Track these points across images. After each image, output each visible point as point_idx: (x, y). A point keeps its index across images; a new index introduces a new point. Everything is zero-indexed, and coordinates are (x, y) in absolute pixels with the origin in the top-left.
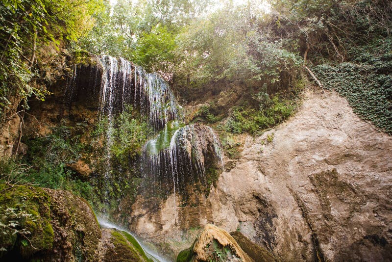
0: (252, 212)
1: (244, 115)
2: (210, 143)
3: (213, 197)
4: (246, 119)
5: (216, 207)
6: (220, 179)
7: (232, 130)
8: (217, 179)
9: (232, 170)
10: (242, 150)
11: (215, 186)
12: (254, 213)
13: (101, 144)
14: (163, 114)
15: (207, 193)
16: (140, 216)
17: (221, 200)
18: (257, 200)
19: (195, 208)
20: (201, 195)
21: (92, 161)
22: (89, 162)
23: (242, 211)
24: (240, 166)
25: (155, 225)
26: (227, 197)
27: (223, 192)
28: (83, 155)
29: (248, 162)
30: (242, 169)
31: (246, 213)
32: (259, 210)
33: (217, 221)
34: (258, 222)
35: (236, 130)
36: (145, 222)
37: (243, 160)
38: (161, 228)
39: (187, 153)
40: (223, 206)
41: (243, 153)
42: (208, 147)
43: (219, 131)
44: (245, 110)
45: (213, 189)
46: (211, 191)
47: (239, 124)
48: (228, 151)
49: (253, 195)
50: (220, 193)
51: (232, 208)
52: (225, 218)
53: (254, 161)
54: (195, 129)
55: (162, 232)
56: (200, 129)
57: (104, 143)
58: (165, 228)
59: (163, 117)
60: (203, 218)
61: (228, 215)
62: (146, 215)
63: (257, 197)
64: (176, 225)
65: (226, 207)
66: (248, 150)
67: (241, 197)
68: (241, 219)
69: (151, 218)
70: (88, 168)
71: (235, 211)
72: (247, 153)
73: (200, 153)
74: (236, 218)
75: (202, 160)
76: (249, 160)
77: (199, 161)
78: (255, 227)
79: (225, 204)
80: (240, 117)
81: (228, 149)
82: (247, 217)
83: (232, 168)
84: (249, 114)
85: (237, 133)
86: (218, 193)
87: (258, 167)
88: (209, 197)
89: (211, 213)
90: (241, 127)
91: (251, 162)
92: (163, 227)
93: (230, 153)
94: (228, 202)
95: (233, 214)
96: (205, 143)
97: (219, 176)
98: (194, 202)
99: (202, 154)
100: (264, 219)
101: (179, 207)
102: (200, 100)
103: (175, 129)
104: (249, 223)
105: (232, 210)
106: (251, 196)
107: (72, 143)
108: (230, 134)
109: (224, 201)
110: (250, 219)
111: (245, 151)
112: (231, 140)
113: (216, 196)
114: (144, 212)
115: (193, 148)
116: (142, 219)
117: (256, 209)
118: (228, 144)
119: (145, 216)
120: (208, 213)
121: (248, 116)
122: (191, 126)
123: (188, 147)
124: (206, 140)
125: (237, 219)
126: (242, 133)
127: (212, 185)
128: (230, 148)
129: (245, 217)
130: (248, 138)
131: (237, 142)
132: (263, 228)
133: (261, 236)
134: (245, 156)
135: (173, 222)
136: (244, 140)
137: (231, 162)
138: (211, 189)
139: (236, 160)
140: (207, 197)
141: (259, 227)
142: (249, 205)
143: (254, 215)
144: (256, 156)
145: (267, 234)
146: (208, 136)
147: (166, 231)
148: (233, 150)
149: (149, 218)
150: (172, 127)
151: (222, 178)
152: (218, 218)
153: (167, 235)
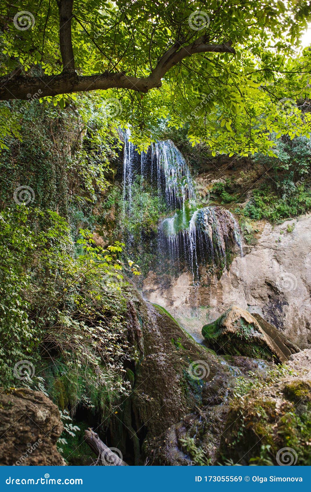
0: (262, 298)
1: (265, 201)
2: (231, 230)
3: (225, 279)
4: (267, 205)
5: (226, 288)
6: (234, 263)
7: (251, 215)
8: (231, 263)
9: (247, 256)
10: (260, 238)
11: (228, 270)
12: (264, 298)
13: (113, 217)
14: (180, 191)
15: (219, 276)
16: (152, 291)
17: (232, 284)
18: (269, 287)
19: (207, 288)
20: (213, 276)
21: (106, 234)
22: (103, 235)
23: (252, 296)
24: (255, 252)
25: (166, 300)
26: (239, 281)
27: (235, 275)
28: (97, 227)
29: (265, 250)
30: (257, 255)
31: (256, 298)
32: (269, 297)
33: (227, 303)
34: (267, 308)
35: (255, 216)
36: (156, 297)
37: (260, 247)
38: (172, 304)
39: (209, 238)
40: (234, 289)
41: (260, 241)
42: (229, 232)
43: (238, 216)
44: (267, 196)
45: (226, 272)
46: (223, 274)
47: (260, 210)
48: (245, 236)
49: (266, 282)
50: (233, 277)
51: (243, 291)
52: (235, 300)
53: (271, 249)
54: (215, 213)
55: (172, 307)
56: (221, 214)
57: (116, 215)
58: (176, 304)
59: (180, 195)
60: (213, 298)
61: (239, 298)
62: (158, 290)
63: (270, 285)
64: (186, 302)
65: (238, 290)
66: (266, 238)
67: (253, 283)
68: (250, 303)
69: (162, 294)
70: (102, 241)
71: (246, 295)
72: (265, 241)
73: (221, 238)
74: (246, 301)
75: (223, 246)
76: (265, 248)
77: (221, 247)
78: (263, 312)
79: (236, 287)
80: (261, 203)
81: (246, 235)
82: (257, 301)
83: (247, 253)
84: (271, 200)
85: (256, 219)
86: (230, 277)
87: (274, 256)
88: (221, 279)
89: (222, 294)
90: (261, 213)
91: (267, 250)
92: (174, 303)
93: (247, 238)
94: (239, 286)
95: (244, 298)
96: (227, 230)
97: (233, 260)
98: (206, 282)
99: (223, 239)
100: (274, 305)
101: (190, 286)
102: (214, 174)
103: (193, 210)
104: (257, 307)
105: (243, 294)
106: (263, 282)
107: (85, 214)
108: (249, 220)
109: (235, 285)
110: (260, 304)
111: (262, 238)
112: (250, 226)
113: (227, 279)
114: (156, 287)
115: (214, 232)
116: (153, 294)
117: (266, 295)
118: (247, 230)
119: (156, 291)
120: (218, 294)
121: (269, 202)
122: (212, 209)
123: (209, 231)
124: (228, 226)
125: (246, 303)
126: (261, 219)
127: (225, 268)
128: (248, 234)
129: (254, 302)
130: (268, 226)
131: (255, 228)
132: (272, 313)
133: (270, 320)
134: (262, 244)
135: (184, 299)
136: (263, 227)
137: (247, 248)
138: (224, 272)
139: (252, 247)
140: (219, 279)
141: (268, 312)
142: (260, 290)
143: (264, 300)
144: (273, 245)
145: (275, 319)
146: (230, 223)
147: (176, 307)
148: (250, 236)
149: (160, 294)
150: (190, 207)
151: (235, 263)
152: (228, 299)
153: (178, 311)
